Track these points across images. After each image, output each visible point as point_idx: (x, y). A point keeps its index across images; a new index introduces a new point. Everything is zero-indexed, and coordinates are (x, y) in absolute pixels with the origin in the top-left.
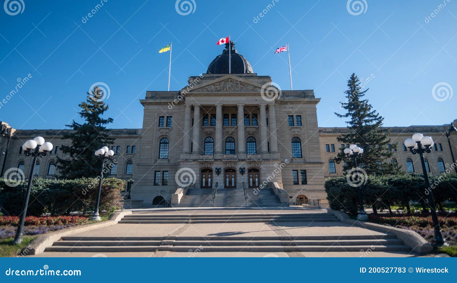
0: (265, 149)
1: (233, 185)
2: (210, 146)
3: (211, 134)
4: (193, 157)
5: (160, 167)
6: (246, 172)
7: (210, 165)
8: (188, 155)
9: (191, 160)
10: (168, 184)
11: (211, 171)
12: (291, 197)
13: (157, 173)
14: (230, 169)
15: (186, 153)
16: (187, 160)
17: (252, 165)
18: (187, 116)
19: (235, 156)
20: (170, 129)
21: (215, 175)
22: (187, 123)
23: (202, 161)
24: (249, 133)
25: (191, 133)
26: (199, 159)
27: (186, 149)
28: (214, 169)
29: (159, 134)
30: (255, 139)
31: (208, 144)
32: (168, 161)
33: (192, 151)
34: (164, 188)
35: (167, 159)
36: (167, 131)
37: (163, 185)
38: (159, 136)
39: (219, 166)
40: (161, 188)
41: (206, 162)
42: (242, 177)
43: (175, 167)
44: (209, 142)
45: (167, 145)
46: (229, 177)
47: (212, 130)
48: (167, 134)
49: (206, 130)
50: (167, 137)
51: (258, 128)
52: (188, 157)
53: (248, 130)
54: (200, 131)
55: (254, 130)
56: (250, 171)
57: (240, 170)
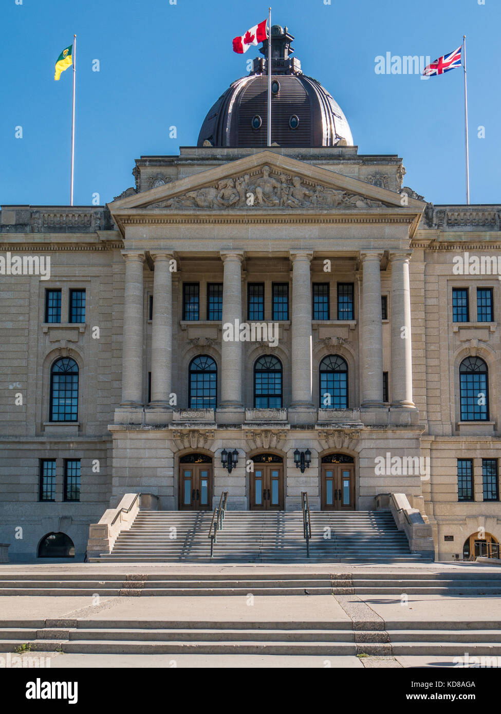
0: (373, 392)
1: (275, 500)
2: (207, 385)
3: (209, 346)
4: (153, 415)
5: (56, 447)
6: (315, 463)
7: (206, 440)
8: (138, 410)
9: (148, 425)
10: (82, 497)
11: (208, 459)
12: (449, 538)
13: (45, 466)
14: (267, 455)
15: (133, 405)
16: (133, 425)
17: (334, 444)
18: (134, 290)
19: (282, 415)
20: (81, 330)
21: (219, 471)
22: (133, 312)
23: (180, 428)
24: (326, 342)
25: (147, 339)
26: (173, 424)
27: (132, 391)
28: (217, 455)
29: (48, 343)
30: (345, 361)
31: (200, 377)
32: (77, 428)
33: (150, 401)
34: (70, 509)
35: (77, 423)
36: (73, 335)
37: (66, 499)
38: (47, 352)
39: (232, 445)
40: (59, 508)
41: (194, 431)
42: (302, 477)
43: (98, 446)
44: (203, 372)
45: (75, 379)
46: (262, 478)
47: (211, 333)
48: (71, 346)
49: (194, 333)
50: (72, 355)
51: (354, 330)
52: (138, 415)
53: (324, 333)
54: (174, 337)
55: (343, 333)
56: (326, 459)
57: (295, 458)
